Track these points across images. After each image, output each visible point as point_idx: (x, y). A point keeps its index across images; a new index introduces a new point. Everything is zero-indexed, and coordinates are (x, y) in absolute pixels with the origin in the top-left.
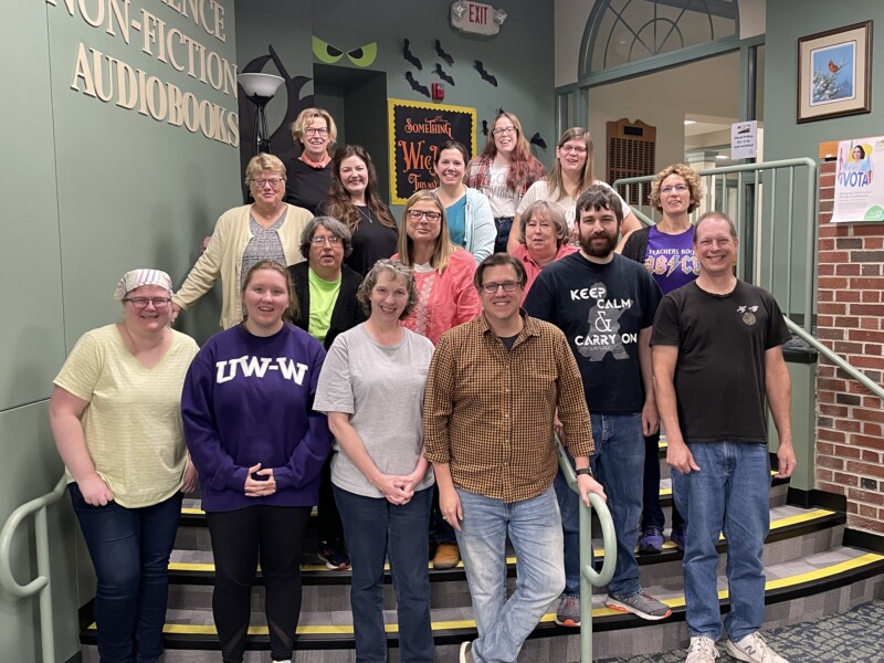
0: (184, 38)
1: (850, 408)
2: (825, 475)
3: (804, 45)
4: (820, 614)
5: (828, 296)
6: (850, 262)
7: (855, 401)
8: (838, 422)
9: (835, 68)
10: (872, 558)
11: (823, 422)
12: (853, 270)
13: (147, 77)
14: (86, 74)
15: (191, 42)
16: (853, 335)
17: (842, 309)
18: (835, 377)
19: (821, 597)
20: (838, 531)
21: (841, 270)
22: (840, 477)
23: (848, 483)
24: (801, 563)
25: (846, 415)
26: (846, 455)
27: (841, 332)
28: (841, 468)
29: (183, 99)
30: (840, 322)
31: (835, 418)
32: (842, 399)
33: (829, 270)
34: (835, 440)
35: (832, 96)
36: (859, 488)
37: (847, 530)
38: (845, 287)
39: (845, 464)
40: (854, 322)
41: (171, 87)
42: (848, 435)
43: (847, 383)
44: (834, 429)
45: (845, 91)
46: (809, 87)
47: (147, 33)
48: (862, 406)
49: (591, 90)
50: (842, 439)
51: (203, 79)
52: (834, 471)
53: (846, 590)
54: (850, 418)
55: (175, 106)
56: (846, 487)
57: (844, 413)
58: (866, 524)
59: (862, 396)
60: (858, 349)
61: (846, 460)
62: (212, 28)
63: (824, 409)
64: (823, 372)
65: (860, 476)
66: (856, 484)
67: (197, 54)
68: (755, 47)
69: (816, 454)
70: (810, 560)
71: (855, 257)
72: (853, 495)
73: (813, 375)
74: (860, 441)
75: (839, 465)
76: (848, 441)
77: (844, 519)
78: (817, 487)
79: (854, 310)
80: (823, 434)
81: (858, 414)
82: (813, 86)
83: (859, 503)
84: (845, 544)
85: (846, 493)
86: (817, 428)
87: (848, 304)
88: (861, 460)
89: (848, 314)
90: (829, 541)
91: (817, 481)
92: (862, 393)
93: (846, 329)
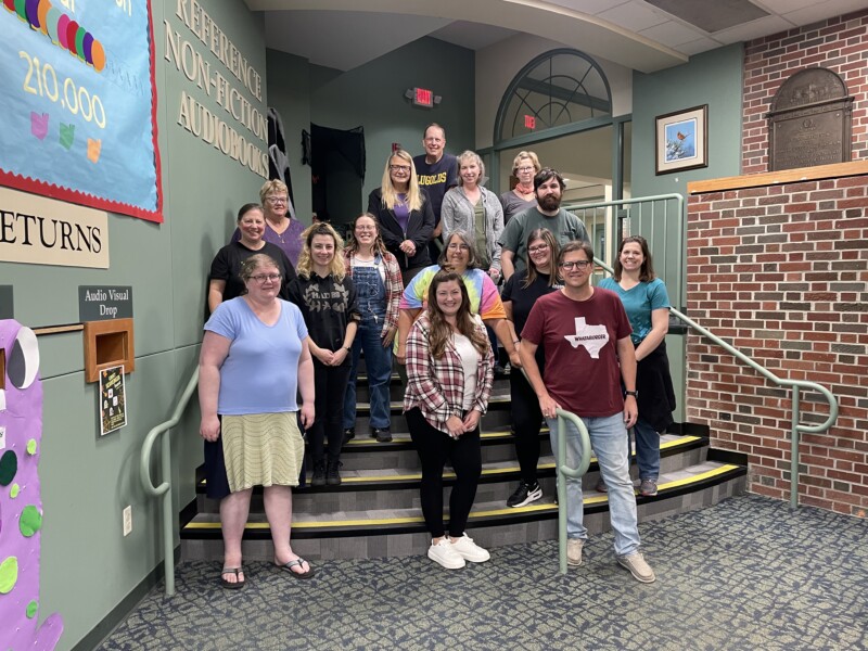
0: (239, 95)
1: (711, 365)
2: (693, 412)
3: (660, 122)
4: (700, 505)
5: (695, 287)
6: (710, 264)
7: (714, 359)
8: (702, 374)
9: (682, 137)
10: (729, 467)
11: (692, 375)
12: (713, 269)
13: (219, 121)
14: (186, 115)
15: (243, 99)
16: (712, 314)
17: (705, 296)
18: (700, 343)
19: (701, 493)
20: (704, 450)
21: (703, 269)
22: (704, 413)
23: (710, 417)
24: (683, 472)
25: (708, 369)
26: (708, 397)
27: (705, 312)
28: (705, 406)
29: (238, 140)
30: (703, 305)
31: (700, 372)
32: (705, 358)
33: (695, 269)
34: (701, 387)
35: (680, 156)
36: (718, 420)
37: (710, 449)
38: (706, 280)
39: (708, 403)
40: (713, 305)
41: (232, 130)
42: (710, 383)
43: (709, 347)
44: (699, 380)
45: (690, 153)
46: (663, 151)
47: (219, 89)
48: (719, 363)
49: (502, 153)
50: (706, 386)
51: (249, 127)
52: (700, 409)
53: (716, 489)
54: (711, 371)
55: (235, 145)
56: (709, 420)
57: (707, 368)
58: (722, 444)
59: (719, 356)
60: (716, 324)
61: (708, 401)
62: (254, 91)
63: (692, 366)
64: (692, 340)
65: (718, 411)
66: (716, 417)
67: (246, 108)
68: (624, 122)
69: (687, 398)
70: (688, 470)
71: (713, 260)
72: (714, 424)
73: (685, 342)
74: (718, 387)
75: (703, 404)
76: (710, 387)
77: (707, 442)
78: (687, 421)
79: (713, 296)
80: (692, 384)
81: (717, 368)
82: (666, 149)
83: (718, 430)
84: (709, 459)
85: (709, 424)
86: (687, 379)
87: (709, 293)
88: (719, 400)
89: (709, 300)
90: (699, 456)
91: (687, 417)
92: (719, 353)
93: (708, 310)
